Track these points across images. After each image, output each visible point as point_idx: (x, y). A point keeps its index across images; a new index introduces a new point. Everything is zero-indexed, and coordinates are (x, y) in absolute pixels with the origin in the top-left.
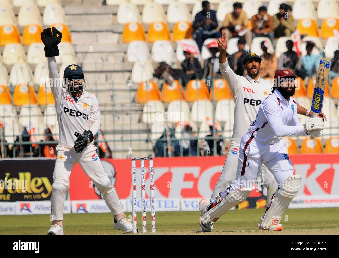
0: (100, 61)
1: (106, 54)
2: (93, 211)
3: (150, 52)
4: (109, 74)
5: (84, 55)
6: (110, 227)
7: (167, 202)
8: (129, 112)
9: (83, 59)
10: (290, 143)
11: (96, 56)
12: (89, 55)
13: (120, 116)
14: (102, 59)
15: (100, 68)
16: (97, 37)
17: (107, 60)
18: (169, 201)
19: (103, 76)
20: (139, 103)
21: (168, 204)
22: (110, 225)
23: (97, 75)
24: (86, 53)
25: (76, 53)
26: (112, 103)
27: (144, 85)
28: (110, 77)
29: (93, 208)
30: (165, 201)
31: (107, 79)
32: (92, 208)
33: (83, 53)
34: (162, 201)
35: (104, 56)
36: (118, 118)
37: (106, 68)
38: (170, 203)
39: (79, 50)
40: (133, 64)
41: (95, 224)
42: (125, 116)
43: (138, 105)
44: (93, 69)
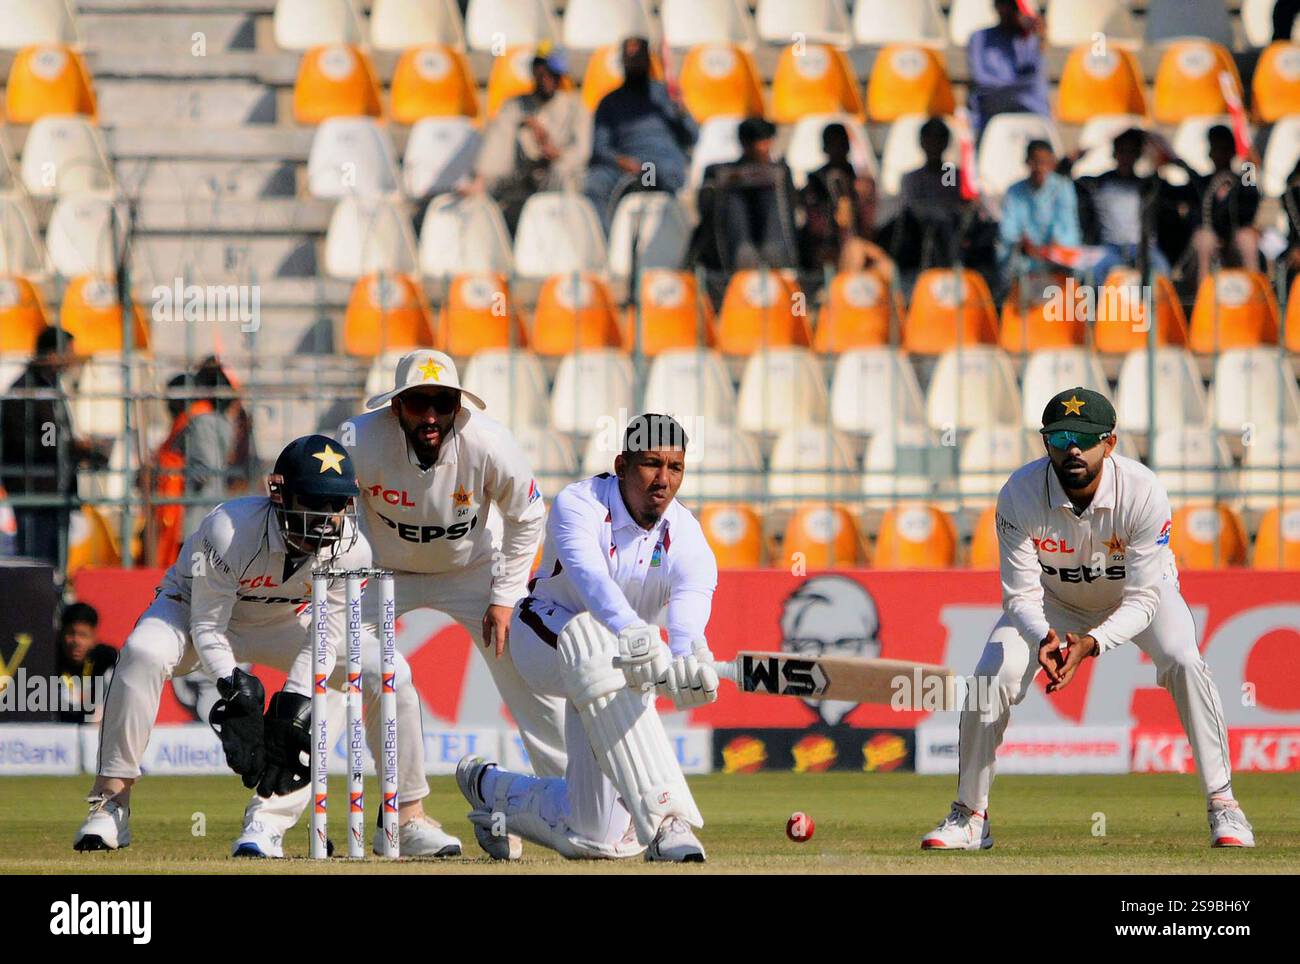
0: (205, 191)
1: (229, 167)
2: (167, 768)
3: (401, 161)
4: (238, 244)
5: (143, 166)
6: (228, 830)
7: (453, 741)
8: (311, 392)
9: (142, 182)
10: (933, 523)
11: (188, 170)
12: (162, 169)
13: (278, 404)
14: (213, 184)
15: (202, 218)
16: (194, 98)
17: (232, 188)
18: (457, 737)
19: (215, 249)
20: (350, 356)
21: (454, 747)
22: (226, 824)
23: (191, 245)
24: (153, 159)
25: (115, 159)
26: (247, 354)
27: (374, 287)
28: (240, 255)
29: (165, 757)
30: (445, 739)
31: (230, 260)
32: (160, 758)
33: (139, 159)
34: (432, 736)
35: (221, 172)
36: (271, 412)
37: (227, 221)
38: (463, 745)
39: (124, 146)
40: (330, 205)
41: (167, 819)
42: (295, 406)
43: (347, 364)
44: (178, 220)
